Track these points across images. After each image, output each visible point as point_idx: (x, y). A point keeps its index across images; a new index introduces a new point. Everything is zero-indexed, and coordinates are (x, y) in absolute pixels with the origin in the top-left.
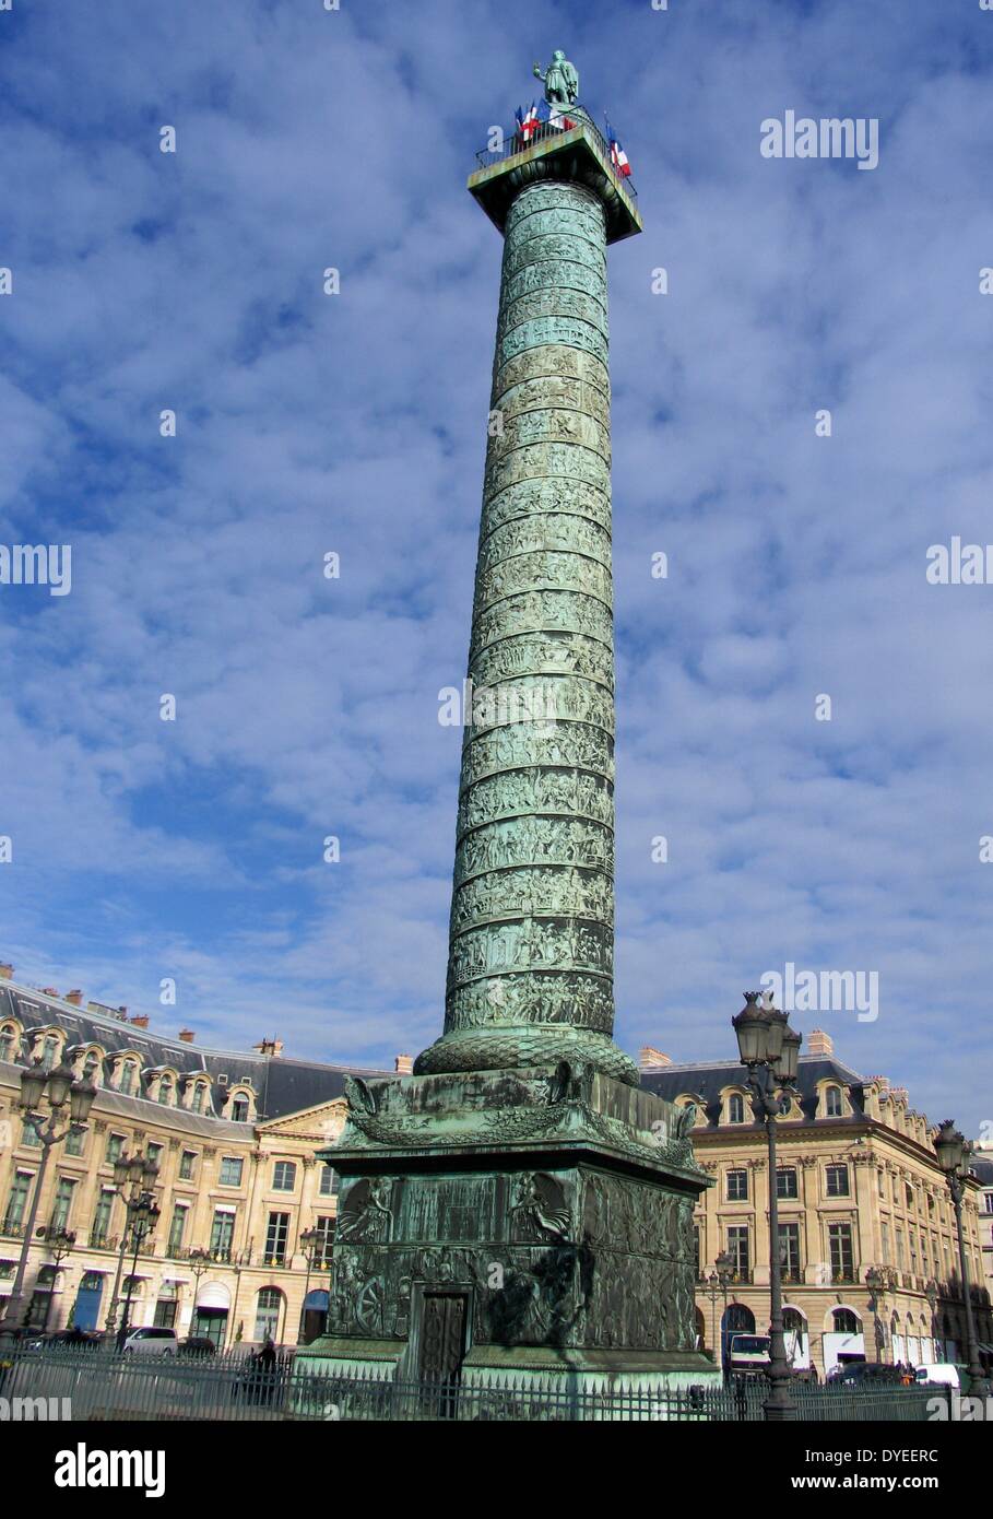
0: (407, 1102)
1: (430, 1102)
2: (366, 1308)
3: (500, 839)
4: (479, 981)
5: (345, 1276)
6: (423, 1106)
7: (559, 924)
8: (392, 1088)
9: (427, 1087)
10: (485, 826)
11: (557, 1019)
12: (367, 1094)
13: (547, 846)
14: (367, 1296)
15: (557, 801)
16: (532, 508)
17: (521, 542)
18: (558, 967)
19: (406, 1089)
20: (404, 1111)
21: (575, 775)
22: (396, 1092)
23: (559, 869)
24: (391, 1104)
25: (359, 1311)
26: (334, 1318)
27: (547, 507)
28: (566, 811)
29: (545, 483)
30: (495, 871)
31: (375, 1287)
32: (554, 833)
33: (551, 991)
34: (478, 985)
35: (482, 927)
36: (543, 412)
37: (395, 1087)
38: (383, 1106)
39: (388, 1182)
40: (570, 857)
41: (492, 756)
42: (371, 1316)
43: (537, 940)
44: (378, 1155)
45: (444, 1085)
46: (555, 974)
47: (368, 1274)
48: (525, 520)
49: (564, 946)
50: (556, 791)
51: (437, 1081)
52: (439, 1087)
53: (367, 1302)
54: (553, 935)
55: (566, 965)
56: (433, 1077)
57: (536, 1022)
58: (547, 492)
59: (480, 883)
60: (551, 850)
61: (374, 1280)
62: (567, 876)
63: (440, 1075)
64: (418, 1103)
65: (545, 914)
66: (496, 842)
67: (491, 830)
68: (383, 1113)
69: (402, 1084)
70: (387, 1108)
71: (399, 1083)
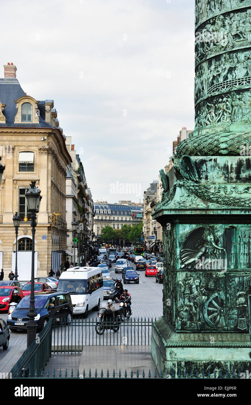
0: (223, 174)
2: (210, 313)
5: (191, 293)
8: (209, 164)
12: (191, 168)
14: (211, 305)
19: (222, 165)
20: (222, 180)
22: (213, 167)
24: (210, 175)
25: (206, 315)
26: (184, 320)
31: (216, 299)
37: (213, 163)
38: (203, 176)
39: (220, 229)
42: (215, 318)
44: (220, 212)
47: (209, 291)
53: (210, 309)
61: (216, 294)
68: (203, 181)
69: (218, 161)
70: (207, 178)
71: (215, 160)
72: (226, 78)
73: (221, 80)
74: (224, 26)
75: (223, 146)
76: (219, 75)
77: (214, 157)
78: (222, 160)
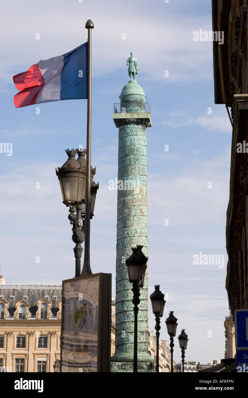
1: (123, 367)
3: (132, 314)
4: (129, 343)
6: (121, 368)
7: (143, 332)
8: (114, 364)
9: (122, 364)
10: (128, 311)
11: (143, 351)
13: (141, 316)
15: (142, 307)
16: (136, 234)
17: (133, 243)
18: (143, 341)
20: (117, 369)
21: (145, 300)
22: (115, 365)
23: (143, 321)
27: (139, 234)
28: (144, 309)
29: (138, 228)
30: (132, 321)
32: (142, 314)
33: (142, 346)
34: (128, 344)
35: (129, 333)
36: (137, 206)
37: (115, 364)
40: (144, 318)
41: (129, 295)
43: (140, 336)
45: (126, 364)
46: (143, 342)
48: (134, 237)
49: (144, 337)
50: (142, 304)
51: (124, 364)
52: (125, 365)
54: (142, 335)
55: (144, 341)
56: (123, 363)
57: (140, 352)
58: (139, 230)
59: (128, 323)
60: (142, 317)
62: (144, 322)
63: (125, 363)
64: (120, 367)
65: (141, 331)
66: (131, 315)
67: (130, 312)
69: (116, 364)
70: (113, 368)
71: (116, 363)
72: (121, 340)
73: (120, 340)
74: (120, 326)
75: (119, 359)
76: (119, 339)
77: (115, 363)
78: (117, 363)
